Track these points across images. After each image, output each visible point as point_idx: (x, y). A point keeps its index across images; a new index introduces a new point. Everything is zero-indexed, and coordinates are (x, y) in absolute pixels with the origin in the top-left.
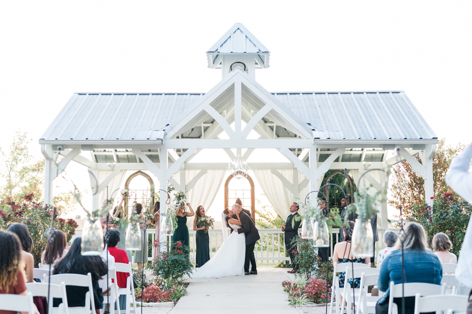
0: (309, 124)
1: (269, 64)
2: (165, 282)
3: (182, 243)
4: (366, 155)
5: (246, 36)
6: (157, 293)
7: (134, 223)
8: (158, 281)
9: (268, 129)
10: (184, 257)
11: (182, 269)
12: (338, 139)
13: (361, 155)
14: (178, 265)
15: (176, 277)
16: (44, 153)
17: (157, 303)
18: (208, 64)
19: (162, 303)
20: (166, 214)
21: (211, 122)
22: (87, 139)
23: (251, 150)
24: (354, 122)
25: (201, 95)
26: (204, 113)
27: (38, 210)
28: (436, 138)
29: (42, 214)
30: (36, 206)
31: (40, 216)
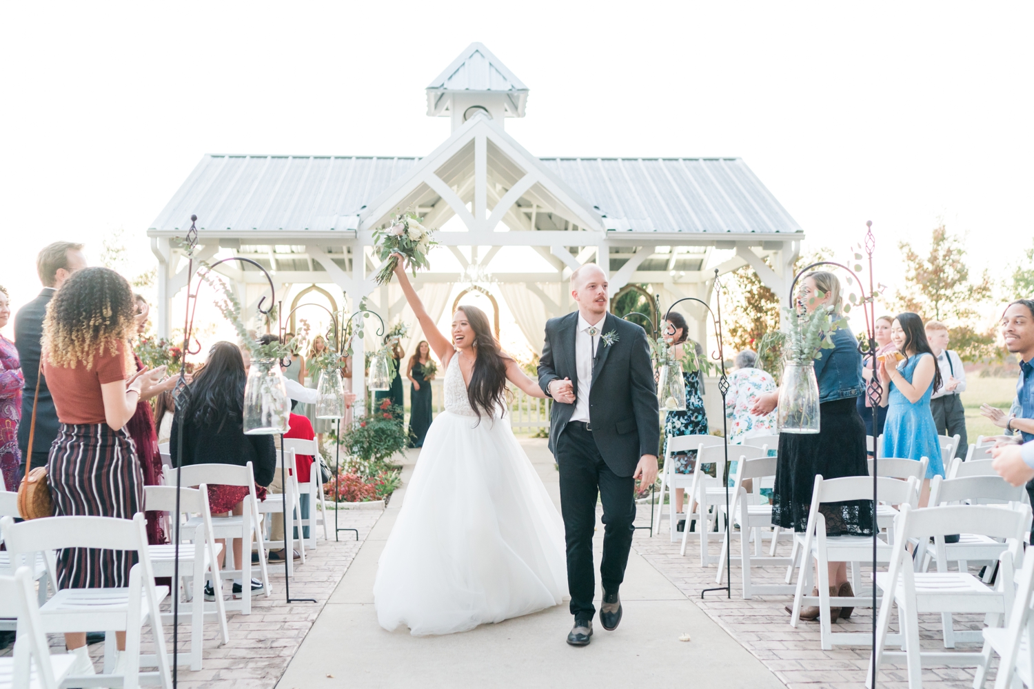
0: (596, 207)
1: (526, 111)
2: (365, 467)
3: (391, 401)
4: (677, 262)
5: (490, 64)
6: (356, 486)
7: (330, 368)
8: (353, 464)
9: (524, 218)
10: (396, 425)
11: (392, 444)
12: (645, 231)
13: (668, 261)
14: (386, 438)
15: (382, 457)
16: (156, 252)
17: (357, 504)
18: (427, 109)
19: (365, 503)
20: (376, 354)
21: (431, 204)
22: (229, 228)
23: (496, 247)
24: (668, 205)
25: (416, 160)
26: (424, 187)
27: (148, 348)
28: (802, 232)
29: (155, 356)
30: (145, 341)
31: (152, 358)
